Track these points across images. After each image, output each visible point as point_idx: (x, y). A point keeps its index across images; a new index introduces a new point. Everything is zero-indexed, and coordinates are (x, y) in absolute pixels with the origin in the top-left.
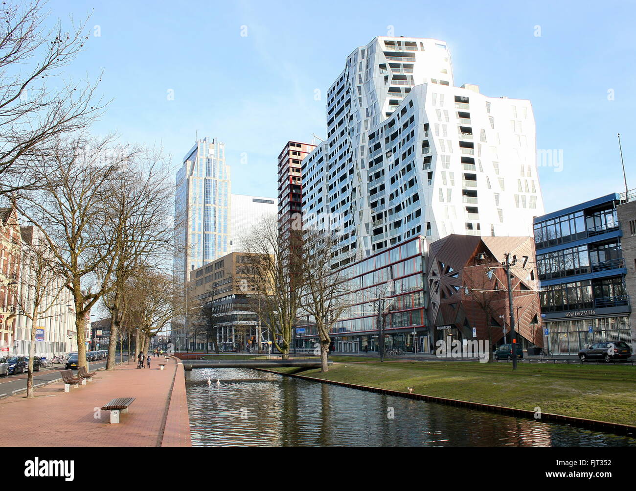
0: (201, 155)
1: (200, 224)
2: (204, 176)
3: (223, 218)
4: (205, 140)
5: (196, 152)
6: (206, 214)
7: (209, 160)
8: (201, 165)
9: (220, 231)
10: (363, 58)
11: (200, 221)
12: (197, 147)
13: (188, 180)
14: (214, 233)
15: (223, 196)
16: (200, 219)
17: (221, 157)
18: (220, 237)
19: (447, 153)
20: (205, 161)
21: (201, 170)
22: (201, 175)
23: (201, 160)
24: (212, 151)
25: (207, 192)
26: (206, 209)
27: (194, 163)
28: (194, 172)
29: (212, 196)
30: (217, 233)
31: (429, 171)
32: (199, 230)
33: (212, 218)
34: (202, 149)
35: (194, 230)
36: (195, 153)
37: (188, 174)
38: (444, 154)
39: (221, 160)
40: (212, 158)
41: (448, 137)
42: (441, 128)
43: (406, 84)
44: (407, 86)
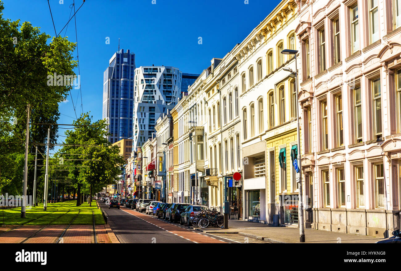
0: (118, 63)
1: (117, 112)
2: (120, 78)
8: (118, 70)
9: (131, 117)
14: (126, 118)
16: (117, 109)
17: (132, 64)
18: (131, 121)
19: (143, 129)
20: (120, 67)
21: (118, 74)
22: (118, 78)
23: (118, 66)
24: (126, 59)
27: (113, 68)
30: (128, 118)
31: (137, 136)
32: (117, 116)
34: (118, 59)
35: (113, 116)
40: (126, 65)
41: (144, 124)
42: (142, 120)
43: (151, 88)
44: (152, 89)
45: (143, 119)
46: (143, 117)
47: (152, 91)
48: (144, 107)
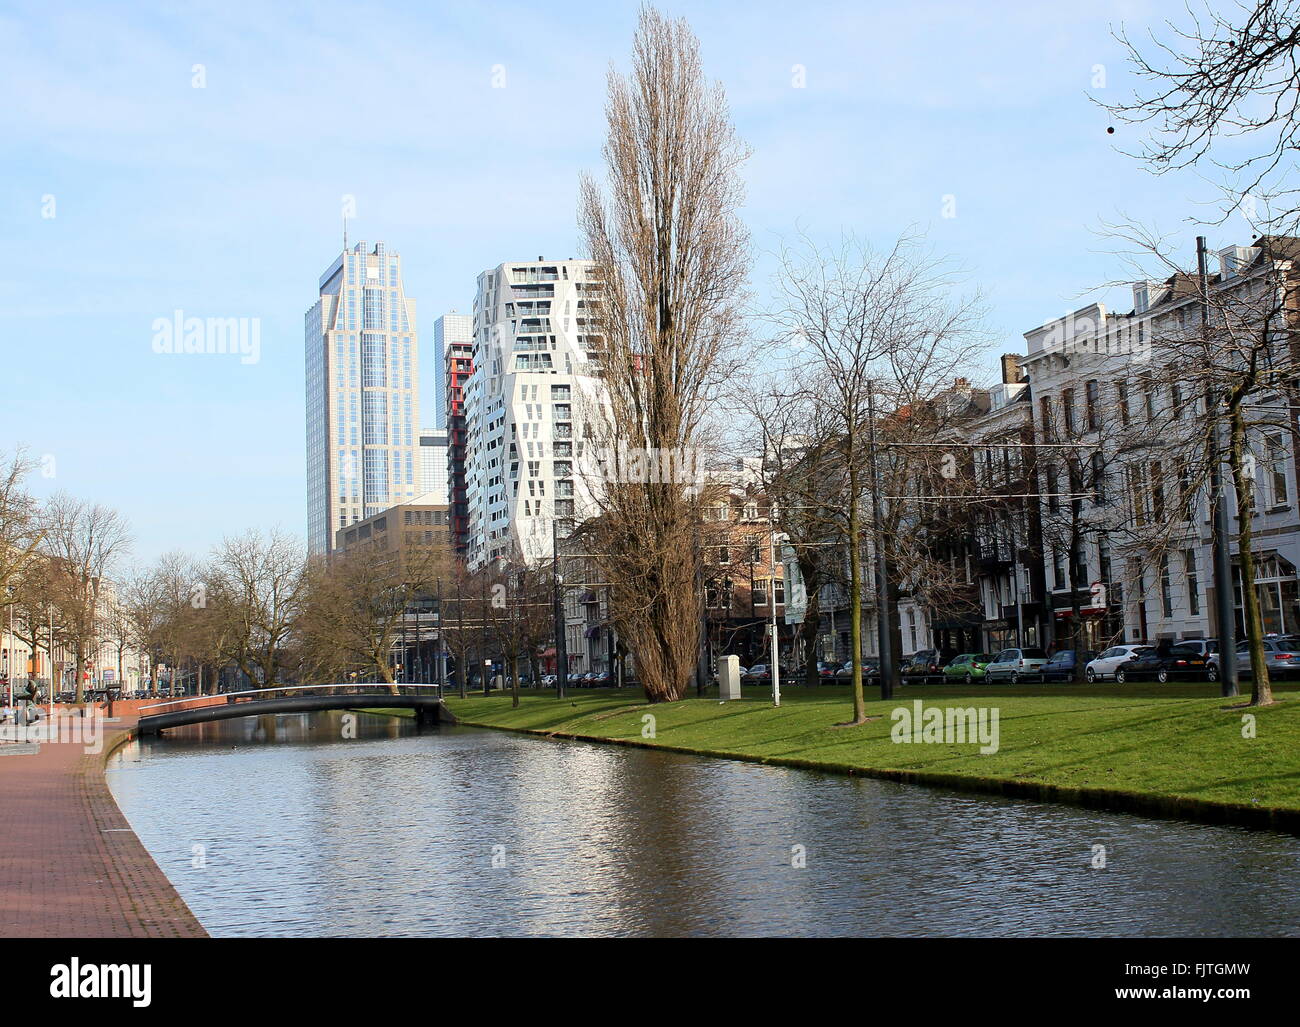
0: (352, 283)
1: (354, 430)
2: (359, 327)
3: (402, 413)
4: (357, 249)
5: (340, 274)
6: (367, 409)
7: (368, 293)
8: (352, 304)
9: (396, 443)
10: (491, 287)
11: (354, 424)
12: (342, 266)
13: (326, 337)
14: (384, 447)
15: (401, 366)
16: (354, 419)
17: (393, 284)
18: (397, 454)
19: (536, 458)
20: (359, 295)
21: (352, 316)
22: (352, 327)
23: (352, 293)
24: (373, 272)
25: (366, 361)
26: (366, 398)
27: (337, 299)
28: (338, 321)
29: (377, 369)
30: (390, 446)
31: (516, 480)
32: (354, 442)
33: (378, 417)
34: (352, 270)
35: (342, 442)
36: (337, 276)
37: (325, 323)
38: (532, 459)
39: (394, 289)
40: (375, 288)
41: (539, 439)
42: (531, 428)
43: (540, 331)
44: (541, 334)
45: (536, 426)
46: (535, 419)
47: (542, 339)
48: (535, 388)
